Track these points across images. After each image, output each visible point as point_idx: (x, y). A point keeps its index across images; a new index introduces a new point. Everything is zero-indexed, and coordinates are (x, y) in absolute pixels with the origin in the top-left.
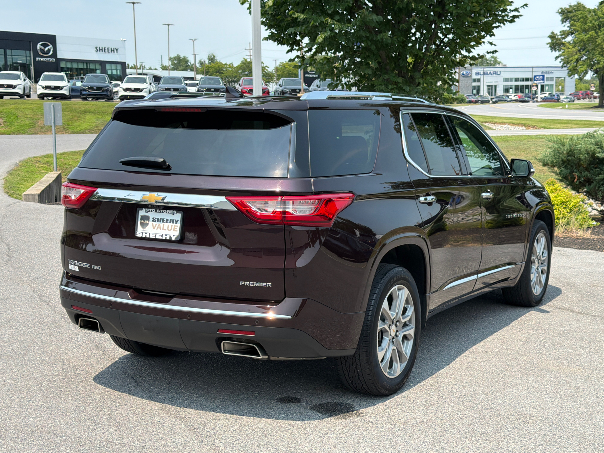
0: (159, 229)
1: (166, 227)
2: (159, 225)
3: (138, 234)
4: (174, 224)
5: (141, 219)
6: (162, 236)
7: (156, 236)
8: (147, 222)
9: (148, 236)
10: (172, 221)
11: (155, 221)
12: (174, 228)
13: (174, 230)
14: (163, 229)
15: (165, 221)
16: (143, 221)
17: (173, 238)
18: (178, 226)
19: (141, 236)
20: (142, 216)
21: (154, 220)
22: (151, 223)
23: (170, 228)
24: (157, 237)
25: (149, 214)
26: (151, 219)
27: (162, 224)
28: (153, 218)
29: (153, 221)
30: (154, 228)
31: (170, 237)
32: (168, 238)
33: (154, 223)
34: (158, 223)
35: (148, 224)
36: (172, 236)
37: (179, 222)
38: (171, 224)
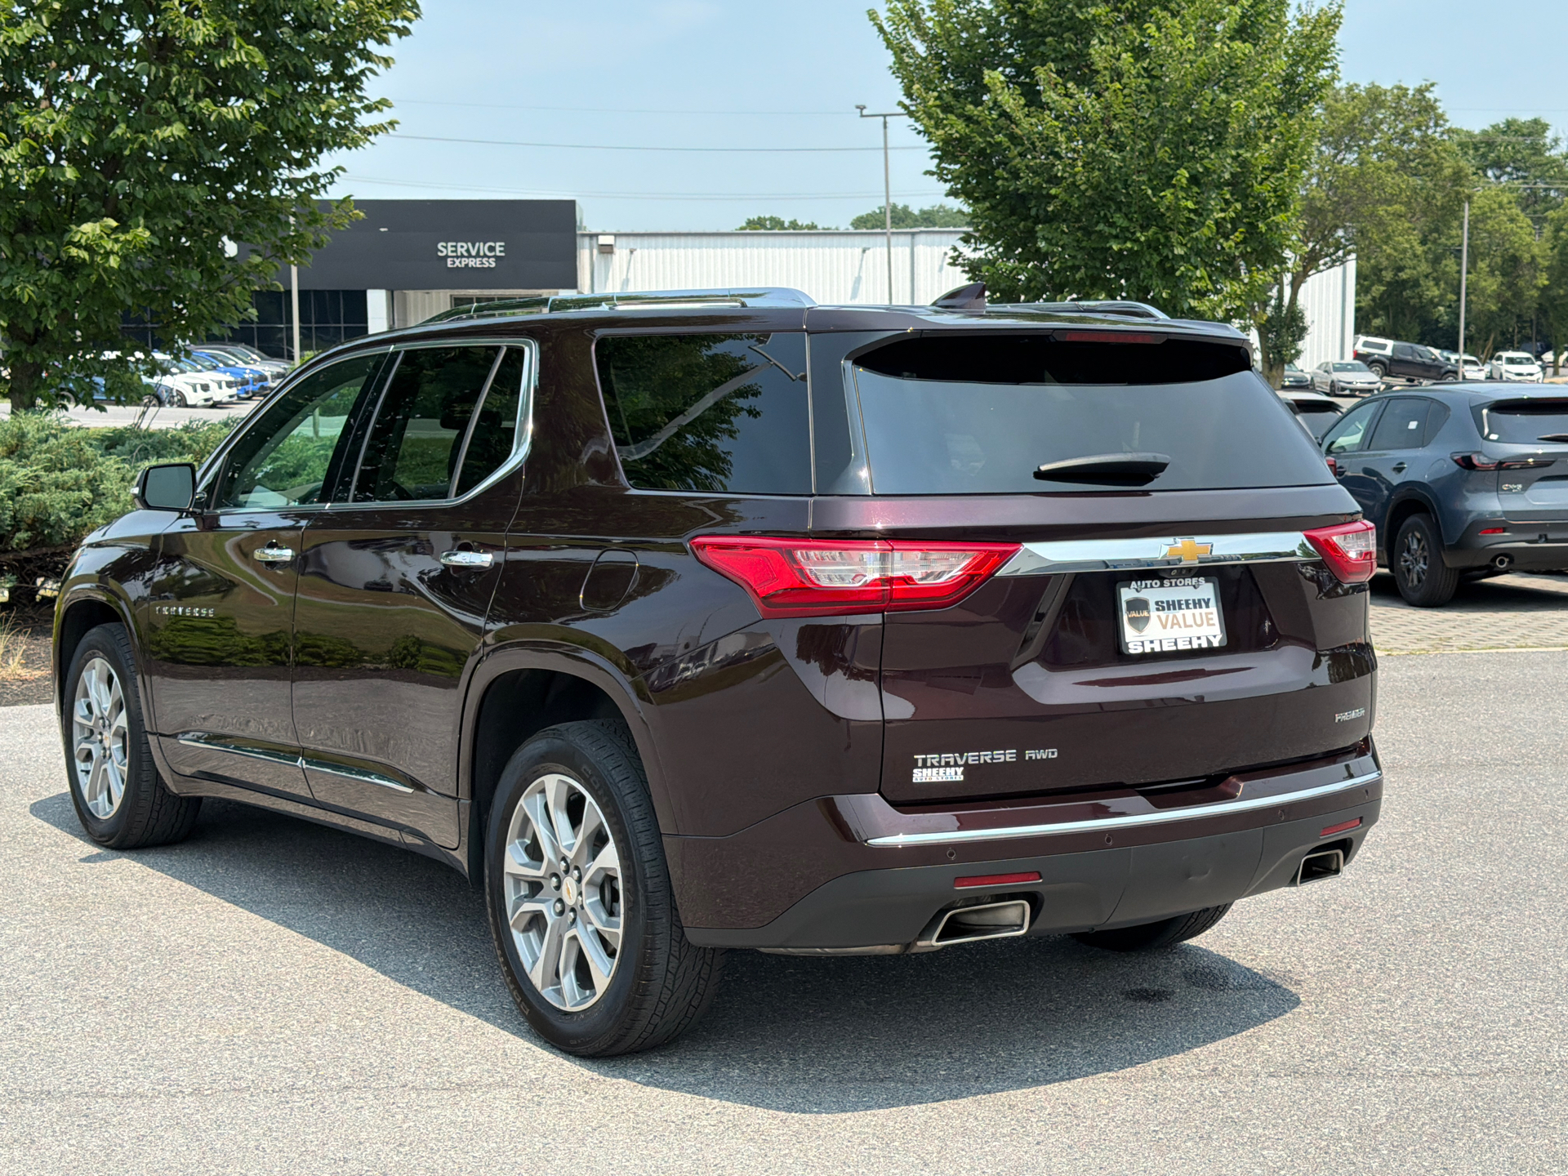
0: (1176, 627)
1: (1190, 621)
2: (1175, 616)
3: (1134, 648)
4: (1204, 610)
5: (1129, 609)
6: (1190, 643)
7: (1176, 644)
8: (1145, 614)
9: (1157, 649)
10: (1197, 604)
11: (1163, 609)
12: (1208, 619)
13: (1209, 625)
14: (1186, 626)
15: (1184, 606)
16: (1134, 614)
17: (1216, 644)
18: (1213, 612)
19: (1140, 650)
20: (1128, 603)
21: (1160, 606)
22: (1154, 614)
23: (1199, 622)
24: (1181, 647)
25: (1145, 594)
26: (1152, 606)
27: (1179, 614)
28: (1157, 603)
29: (1158, 609)
30: (1165, 627)
31: (1209, 641)
32: (1205, 645)
33: (1161, 613)
34: (1171, 613)
35: (1147, 619)
36: (1212, 639)
37: (1212, 603)
38: (1197, 611)
